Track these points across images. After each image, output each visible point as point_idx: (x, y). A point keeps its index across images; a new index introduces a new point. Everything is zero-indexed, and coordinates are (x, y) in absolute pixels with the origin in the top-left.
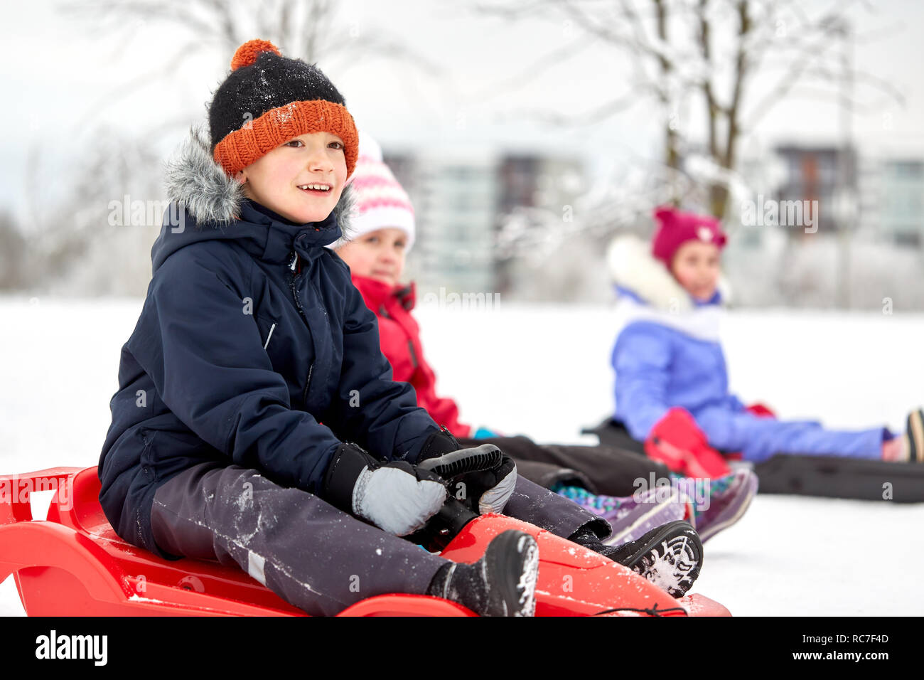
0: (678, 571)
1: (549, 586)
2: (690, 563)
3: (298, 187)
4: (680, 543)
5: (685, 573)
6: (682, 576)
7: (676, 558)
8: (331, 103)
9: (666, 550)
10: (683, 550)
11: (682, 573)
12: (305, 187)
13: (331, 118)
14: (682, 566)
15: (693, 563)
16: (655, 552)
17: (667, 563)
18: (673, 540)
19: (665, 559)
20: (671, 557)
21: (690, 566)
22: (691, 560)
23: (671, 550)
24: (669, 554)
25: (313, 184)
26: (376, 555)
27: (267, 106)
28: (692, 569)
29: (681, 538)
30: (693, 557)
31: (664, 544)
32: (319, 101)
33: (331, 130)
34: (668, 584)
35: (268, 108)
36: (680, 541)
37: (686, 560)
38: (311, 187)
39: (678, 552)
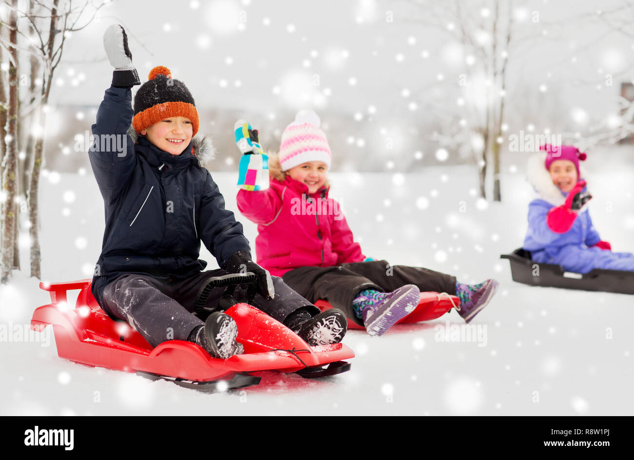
0: (333, 332)
1: (254, 338)
2: (339, 329)
3: (167, 139)
4: (332, 319)
5: (337, 334)
6: (336, 335)
7: (331, 326)
8: (185, 103)
9: (325, 323)
10: (334, 322)
11: (335, 333)
12: (170, 140)
13: (184, 111)
14: (334, 330)
15: (341, 329)
16: (319, 323)
17: (326, 328)
18: (328, 318)
19: (325, 326)
20: (328, 326)
21: (339, 330)
22: (339, 327)
23: (327, 322)
24: (326, 324)
25: (174, 139)
26: (171, 319)
27: (155, 103)
28: (340, 331)
29: (332, 317)
30: (340, 326)
31: (323, 320)
32: (179, 102)
33: (184, 116)
34: (329, 339)
35: (156, 103)
36: (332, 318)
37: (336, 327)
38: (173, 141)
39: (332, 324)
